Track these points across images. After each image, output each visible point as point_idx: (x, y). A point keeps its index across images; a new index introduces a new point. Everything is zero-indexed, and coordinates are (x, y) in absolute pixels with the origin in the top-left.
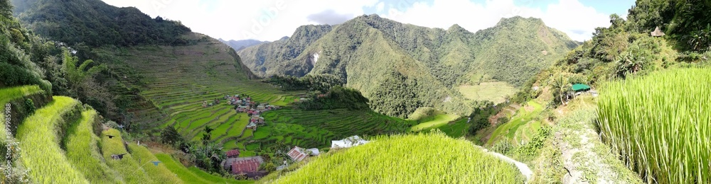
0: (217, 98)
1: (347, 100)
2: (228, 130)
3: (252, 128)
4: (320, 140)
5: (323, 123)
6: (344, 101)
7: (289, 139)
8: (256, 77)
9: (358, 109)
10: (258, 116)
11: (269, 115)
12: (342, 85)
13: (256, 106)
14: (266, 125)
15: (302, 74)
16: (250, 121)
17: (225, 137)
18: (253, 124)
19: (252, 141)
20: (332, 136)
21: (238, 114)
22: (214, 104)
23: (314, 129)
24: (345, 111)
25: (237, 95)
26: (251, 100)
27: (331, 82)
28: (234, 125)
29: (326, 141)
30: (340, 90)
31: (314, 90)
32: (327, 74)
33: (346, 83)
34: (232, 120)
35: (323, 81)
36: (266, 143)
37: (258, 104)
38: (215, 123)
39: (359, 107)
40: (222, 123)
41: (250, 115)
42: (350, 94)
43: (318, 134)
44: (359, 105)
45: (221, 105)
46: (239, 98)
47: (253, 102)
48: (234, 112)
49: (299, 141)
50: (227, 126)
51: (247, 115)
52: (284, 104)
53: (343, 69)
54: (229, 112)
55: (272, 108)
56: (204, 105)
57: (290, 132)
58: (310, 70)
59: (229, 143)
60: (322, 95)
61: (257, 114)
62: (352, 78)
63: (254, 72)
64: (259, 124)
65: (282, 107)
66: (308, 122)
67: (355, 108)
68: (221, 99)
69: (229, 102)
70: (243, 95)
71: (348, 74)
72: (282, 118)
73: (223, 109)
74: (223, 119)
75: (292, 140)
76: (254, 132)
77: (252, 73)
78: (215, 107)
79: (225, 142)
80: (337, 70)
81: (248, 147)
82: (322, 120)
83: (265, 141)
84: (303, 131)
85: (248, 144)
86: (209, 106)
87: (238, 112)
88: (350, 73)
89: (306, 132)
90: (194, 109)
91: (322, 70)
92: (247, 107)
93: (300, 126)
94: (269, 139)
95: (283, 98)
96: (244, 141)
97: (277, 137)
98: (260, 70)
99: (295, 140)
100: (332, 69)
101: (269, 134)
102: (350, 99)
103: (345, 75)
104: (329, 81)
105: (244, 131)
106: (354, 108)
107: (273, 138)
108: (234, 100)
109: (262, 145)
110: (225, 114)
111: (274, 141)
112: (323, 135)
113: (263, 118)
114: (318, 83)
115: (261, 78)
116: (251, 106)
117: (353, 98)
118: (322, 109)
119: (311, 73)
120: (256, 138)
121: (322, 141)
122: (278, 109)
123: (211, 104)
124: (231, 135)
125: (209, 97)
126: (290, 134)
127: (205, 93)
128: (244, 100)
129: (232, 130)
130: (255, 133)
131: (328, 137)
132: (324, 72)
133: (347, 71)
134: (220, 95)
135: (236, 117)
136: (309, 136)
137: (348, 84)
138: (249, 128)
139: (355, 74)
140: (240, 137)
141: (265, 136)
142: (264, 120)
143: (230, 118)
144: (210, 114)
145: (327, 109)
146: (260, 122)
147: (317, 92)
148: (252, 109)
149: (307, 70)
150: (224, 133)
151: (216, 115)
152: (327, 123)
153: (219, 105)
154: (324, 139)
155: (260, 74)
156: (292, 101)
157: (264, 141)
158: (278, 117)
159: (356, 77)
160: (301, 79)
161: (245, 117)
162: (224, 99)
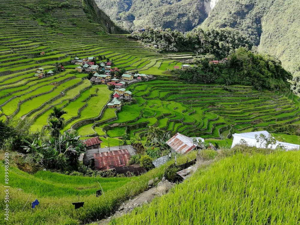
0: (59, 62)
1: (254, 73)
2: (81, 110)
3: (115, 106)
4: (206, 127)
5: (213, 104)
6: (249, 74)
7: (164, 122)
8: (119, 30)
9: (269, 89)
10: (123, 90)
11: (139, 88)
12: (250, 48)
13: (120, 76)
14: (134, 103)
15: (189, 27)
16: (112, 96)
17: (77, 121)
18: (116, 102)
19: (115, 125)
20: (223, 124)
21: (95, 87)
22: (55, 73)
23: (200, 111)
24: (249, 89)
25: (91, 58)
26: (112, 65)
27: (233, 42)
28: (89, 102)
29: (214, 130)
30: (246, 56)
31: (204, 53)
32: (228, 29)
33: (257, 44)
34: (86, 95)
35: (221, 40)
36: (134, 127)
37: (124, 72)
38: (60, 100)
39: (272, 86)
40: (71, 101)
41: (112, 88)
42: (262, 63)
43: (204, 118)
44: (273, 83)
45: (66, 73)
46: (94, 62)
47: (116, 68)
48: (88, 83)
49: (177, 125)
50: (79, 104)
51: (106, 88)
52: (159, 73)
53: (258, 21)
54: (81, 83)
55: (143, 78)
56: (39, 73)
57: (166, 112)
58: (201, 21)
59: (83, 128)
60: (216, 62)
61: (122, 87)
62: (270, 36)
63: (115, 22)
64: (125, 101)
65: (156, 77)
66: (191, 100)
67: (265, 87)
68: (67, 63)
69: (80, 69)
70: (100, 58)
71: (264, 29)
72: (155, 93)
73: (71, 78)
74: (72, 94)
75: (168, 124)
76: (118, 112)
77: (112, 24)
78: (57, 76)
79: (77, 127)
80: (247, 21)
81: (110, 132)
82: (211, 100)
83: (133, 124)
84: (184, 112)
85: (111, 129)
86: (47, 75)
87: (94, 83)
88: (267, 26)
89: (187, 114)
90: (23, 82)
91: (221, 21)
92: (107, 76)
93: (179, 105)
94: (139, 122)
95: (159, 64)
96: (104, 125)
97: (149, 120)
98: (125, 19)
99: (172, 123)
100: (238, 21)
101: (137, 115)
102: (260, 72)
103: (259, 32)
104: (230, 39)
105: (104, 111)
106: (263, 87)
107: (143, 120)
108: (86, 65)
109: (128, 131)
110: (75, 86)
111: (145, 125)
112: (210, 121)
113: (130, 93)
114: (213, 43)
115: (125, 32)
116: (112, 74)
117: (265, 70)
118: (213, 83)
119: (203, 26)
120: (121, 121)
121: (208, 128)
122: (150, 80)
123: (50, 72)
124: (85, 117)
125: (46, 60)
126: (166, 115)
127: (38, 55)
128: (102, 65)
129: (86, 110)
130: (120, 114)
131: (218, 125)
132: (224, 26)
133: (263, 24)
134: (64, 57)
135: (92, 91)
136: (190, 119)
137: (260, 46)
138: (111, 107)
139: (277, 30)
140: (99, 119)
141: (132, 119)
142: (132, 96)
143: (82, 92)
144: (51, 87)
145: (221, 83)
146: (126, 98)
147: (209, 56)
148: (115, 79)
149: (197, 21)
150: (76, 115)
151: (61, 89)
152: (219, 105)
153: (63, 74)
154: (211, 126)
155: (125, 25)
156: (171, 68)
157: (131, 125)
158: (151, 91)
159: (278, 34)
160: (186, 35)
161: (104, 90)
162: (70, 63)
